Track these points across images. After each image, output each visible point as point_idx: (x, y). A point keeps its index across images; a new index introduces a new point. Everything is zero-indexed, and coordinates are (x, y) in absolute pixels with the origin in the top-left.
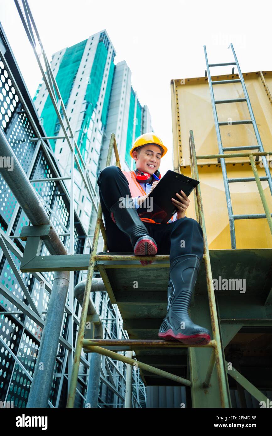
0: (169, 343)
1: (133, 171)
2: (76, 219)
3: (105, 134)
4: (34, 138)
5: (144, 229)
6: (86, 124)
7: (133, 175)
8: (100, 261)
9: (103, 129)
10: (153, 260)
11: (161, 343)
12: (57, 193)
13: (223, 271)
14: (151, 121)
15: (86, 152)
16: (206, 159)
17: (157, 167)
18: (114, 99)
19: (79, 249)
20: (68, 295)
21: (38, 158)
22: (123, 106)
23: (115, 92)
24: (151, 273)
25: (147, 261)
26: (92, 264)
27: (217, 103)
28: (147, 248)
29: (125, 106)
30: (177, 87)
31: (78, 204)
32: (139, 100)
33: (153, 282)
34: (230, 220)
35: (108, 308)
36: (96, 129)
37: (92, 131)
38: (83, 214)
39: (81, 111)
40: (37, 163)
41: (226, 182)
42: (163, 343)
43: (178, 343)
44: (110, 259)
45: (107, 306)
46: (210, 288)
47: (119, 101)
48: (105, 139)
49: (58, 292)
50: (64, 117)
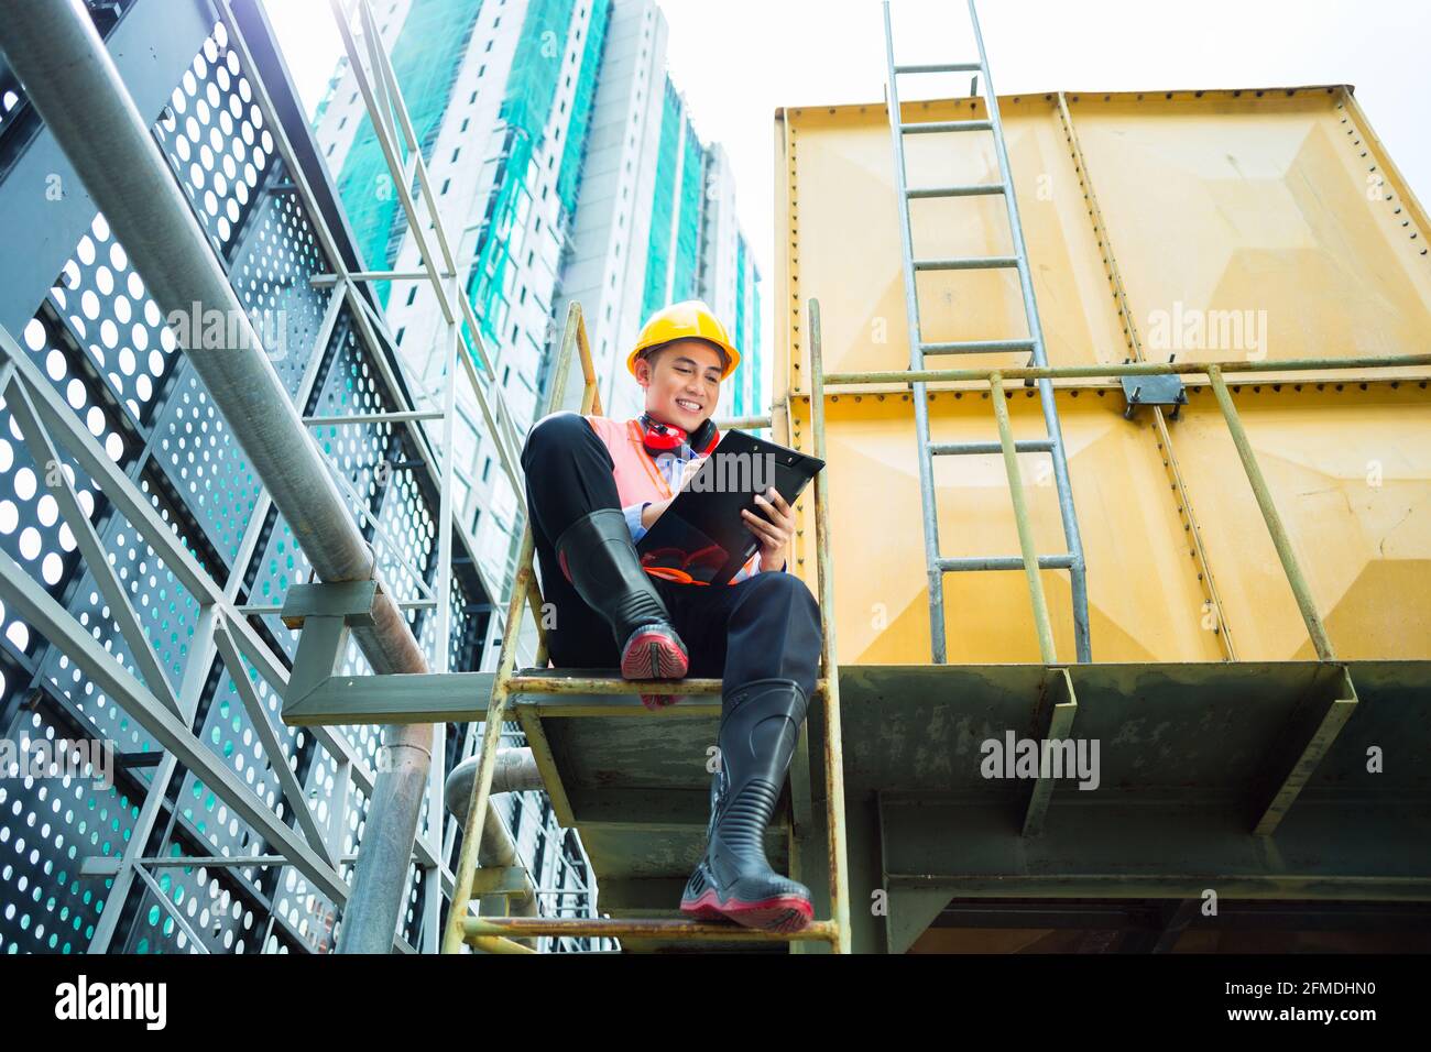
0: (707, 928)
1: (636, 418)
2: (459, 547)
3: (571, 242)
4: (321, 273)
5: (655, 603)
6: (507, 206)
7: (635, 432)
8: (526, 695)
9: (565, 222)
10: (677, 694)
11: (684, 928)
12: (396, 460)
13: (896, 728)
14: (734, 197)
15: (503, 303)
16: (861, 382)
17: (709, 410)
18: (604, 118)
19: (469, 651)
20: (424, 808)
21: (336, 339)
22: (637, 144)
23: (608, 95)
24: (679, 731)
25: (662, 696)
26: (499, 702)
27: (912, 195)
28: (658, 659)
29: (642, 143)
30: (794, 131)
31: (469, 488)
32: (693, 124)
33: (689, 761)
34: (930, 573)
35: (563, 859)
36: (539, 221)
37: (525, 227)
38: (486, 521)
39: (486, 158)
40: (332, 356)
41: (926, 453)
42: (689, 929)
43: (733, 929)
44: (552, 689)
45: (560, 851)
46: (831, 777)
47: (621, 124)
48: (569, 259)
49: (396, 790)
50: (422, 197)
